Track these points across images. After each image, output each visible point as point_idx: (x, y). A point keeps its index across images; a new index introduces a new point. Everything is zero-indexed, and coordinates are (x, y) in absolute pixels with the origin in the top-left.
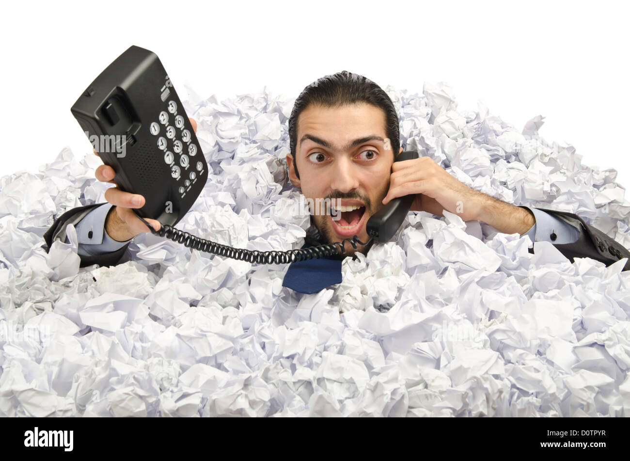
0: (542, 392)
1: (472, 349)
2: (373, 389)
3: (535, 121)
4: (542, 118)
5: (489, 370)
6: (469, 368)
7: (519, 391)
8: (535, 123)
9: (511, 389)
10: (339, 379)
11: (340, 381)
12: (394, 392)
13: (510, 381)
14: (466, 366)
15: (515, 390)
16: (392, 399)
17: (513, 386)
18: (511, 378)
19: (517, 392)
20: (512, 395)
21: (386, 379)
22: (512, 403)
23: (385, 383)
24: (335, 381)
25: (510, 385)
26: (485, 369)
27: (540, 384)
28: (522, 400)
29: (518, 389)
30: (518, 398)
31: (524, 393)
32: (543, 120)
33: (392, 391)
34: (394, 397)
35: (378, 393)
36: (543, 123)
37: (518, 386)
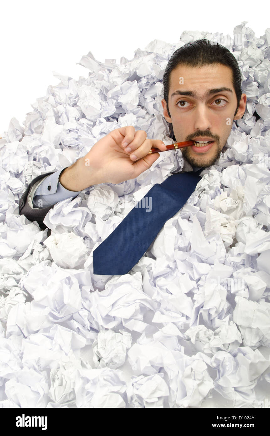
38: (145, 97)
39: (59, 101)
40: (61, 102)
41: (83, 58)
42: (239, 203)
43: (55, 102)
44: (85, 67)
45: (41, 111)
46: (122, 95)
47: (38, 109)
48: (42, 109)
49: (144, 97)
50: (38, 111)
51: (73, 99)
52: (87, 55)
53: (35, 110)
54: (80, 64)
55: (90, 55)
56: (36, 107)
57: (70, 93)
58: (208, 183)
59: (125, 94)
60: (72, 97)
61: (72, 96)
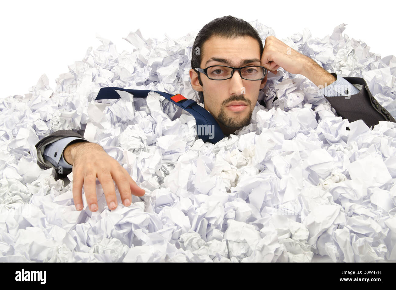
0: (371, 233)
1: (322, 204)
2: (261, 250)
3: (340, 27)
4: (344, 25)
5: (335, 221)
6: (320, 223)
7: (356, 235)
8: (340, 28)
9: (350, 234)
10: (237, 240)
11: (238, 242)
12: (277, 251)
13: (349, 229)
14: (318, 222)
15: (353, 234)
16: (275, 255)
17: (351, 232)
18: (348, 226)
19: (355, 236)
20: (351, 238)
21: (269, 242)
22: (353, 243)
23: (269, 245)
24: (235, 242)
25: (349, 231)
26: (332, 221)
27: (370, 227)
28: (359, 241)
29: (354, 233)
30: (356, 239)
31: (359, 235)
32: (345, 27)
33: (275, 250)
34: (277, 254)
35: (265, 252)
36: (345, 28)
37: (355, 231)
38: (185, 70)
39: (98, 61)
40: (100, 62)
41: (131, 34)
42: (249, 160)
43: (94, 62)
44: (131, 43)
45: (77, 74)
46: (161, 65)
47: (75, 71)
48: (78, 71)
49: (183, 70)
50: (74, 73)
51: (112, 62)
52: (135, 33)
53: (70, 71)
54: (126, 39)
55: (138, 32)
56: (73, 69)
57: (111, 55)
58: (226, 145)
59: (164, 66)
60: (111, 60)
61: (112, 58)
